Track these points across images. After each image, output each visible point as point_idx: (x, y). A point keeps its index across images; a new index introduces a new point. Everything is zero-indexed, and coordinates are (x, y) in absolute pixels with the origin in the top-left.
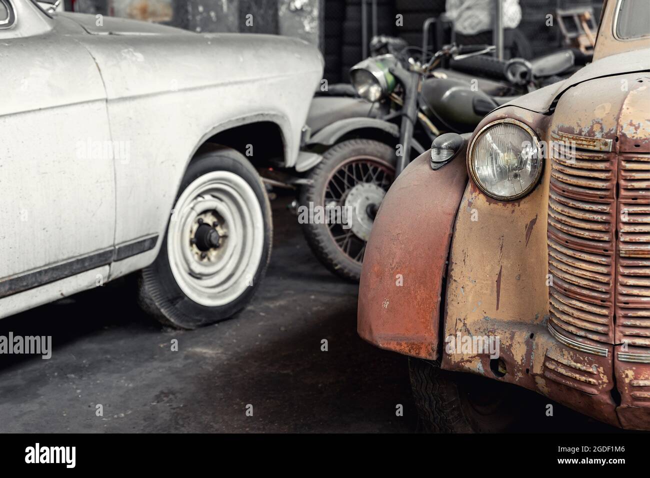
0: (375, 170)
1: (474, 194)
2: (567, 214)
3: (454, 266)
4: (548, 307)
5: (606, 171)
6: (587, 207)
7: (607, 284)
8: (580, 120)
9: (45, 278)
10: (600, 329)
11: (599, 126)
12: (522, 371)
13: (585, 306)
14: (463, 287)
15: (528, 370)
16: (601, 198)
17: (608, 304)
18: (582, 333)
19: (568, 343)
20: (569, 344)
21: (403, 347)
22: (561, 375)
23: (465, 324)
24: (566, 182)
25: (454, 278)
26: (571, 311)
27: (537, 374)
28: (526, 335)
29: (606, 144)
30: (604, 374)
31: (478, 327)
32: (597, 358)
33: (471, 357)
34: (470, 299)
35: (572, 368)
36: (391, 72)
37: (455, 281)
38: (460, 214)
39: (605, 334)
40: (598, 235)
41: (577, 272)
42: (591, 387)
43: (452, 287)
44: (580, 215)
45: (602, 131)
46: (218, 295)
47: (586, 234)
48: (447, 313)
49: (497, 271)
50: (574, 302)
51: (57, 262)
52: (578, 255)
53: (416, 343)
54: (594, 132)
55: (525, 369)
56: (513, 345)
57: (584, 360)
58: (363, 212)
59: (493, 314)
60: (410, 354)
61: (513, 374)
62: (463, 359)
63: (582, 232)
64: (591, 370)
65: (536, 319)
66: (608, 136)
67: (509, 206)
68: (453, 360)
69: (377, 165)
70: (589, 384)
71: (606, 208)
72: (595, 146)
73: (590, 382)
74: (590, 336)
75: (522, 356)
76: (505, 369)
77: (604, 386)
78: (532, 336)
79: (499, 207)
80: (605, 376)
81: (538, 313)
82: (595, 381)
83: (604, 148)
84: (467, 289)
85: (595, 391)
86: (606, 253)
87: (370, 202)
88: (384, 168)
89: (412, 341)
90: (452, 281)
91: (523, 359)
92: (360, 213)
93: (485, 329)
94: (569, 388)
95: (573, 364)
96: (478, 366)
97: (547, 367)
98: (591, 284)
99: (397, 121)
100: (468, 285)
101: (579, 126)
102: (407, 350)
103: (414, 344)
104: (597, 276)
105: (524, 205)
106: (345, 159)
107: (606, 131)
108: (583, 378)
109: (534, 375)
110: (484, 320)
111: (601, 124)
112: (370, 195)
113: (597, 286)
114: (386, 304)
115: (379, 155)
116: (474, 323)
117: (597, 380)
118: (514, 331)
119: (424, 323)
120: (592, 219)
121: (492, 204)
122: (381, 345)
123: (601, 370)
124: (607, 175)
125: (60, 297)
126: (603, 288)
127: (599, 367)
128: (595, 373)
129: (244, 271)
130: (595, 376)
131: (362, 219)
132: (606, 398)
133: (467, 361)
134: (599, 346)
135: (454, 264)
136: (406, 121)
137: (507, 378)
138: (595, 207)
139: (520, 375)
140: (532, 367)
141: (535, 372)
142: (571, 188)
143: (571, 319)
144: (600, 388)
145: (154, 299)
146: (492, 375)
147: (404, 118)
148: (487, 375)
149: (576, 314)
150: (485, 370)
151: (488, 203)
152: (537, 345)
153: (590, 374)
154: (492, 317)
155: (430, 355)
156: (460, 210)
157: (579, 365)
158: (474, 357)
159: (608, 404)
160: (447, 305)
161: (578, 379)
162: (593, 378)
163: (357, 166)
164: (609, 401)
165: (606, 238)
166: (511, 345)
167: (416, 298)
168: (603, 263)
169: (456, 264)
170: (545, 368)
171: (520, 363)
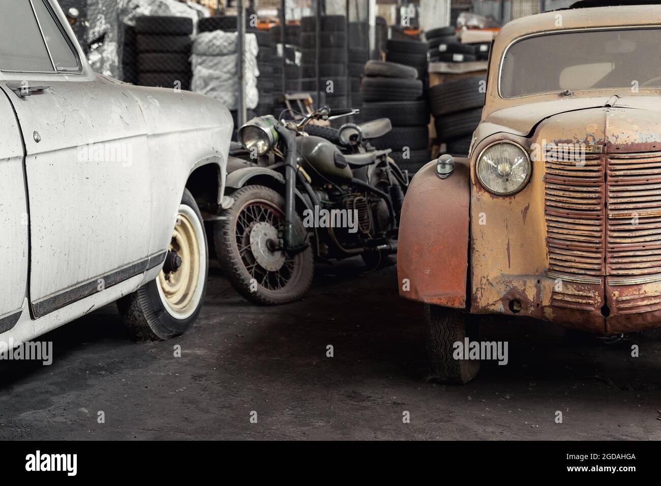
0: (266, 211)
1: (480, 193)
2: (568, 196)
3: (475, 241)
4: (549, 261)
5: (598, 165)
6: (585, 189)
7: (600, 237)
8: (576, 135)
9: (118, 279)
10: (596, 267)
11: (592, 138)
12: (533, 306)
13: (585, 254)
14: (484, 255)
15: (538, 305)
16: (594, 182)
17: (601, 250)
18: (583, 272)
19: (571, 280)
20: (573, 280)
21: (442, 301)
22: (568, 302)
23: (488, 280)
24: (567, 175)
25: (476, 249)
26: (573, 258)
27: (546, 306)
28: (534, 282)
29: (598, 148)
30: (598, 296)
31: (497, 281)
32: (595, 286)
33: (495, 302)
34: (490, 262)
35: (576, 295)
36: (276, 129)
37: (477, 251)
38: (473, 207)
39: (599, 270)
40: (593, 206)
41: (576, 232)
42: (590, 306)
43: (475, 256)
44: (579, 195)
45: (594, 141)
46: (181, 310)
47: (584, 207)
48: (473, 273)
49: (506, 242)
50: (575, 252)
51: (122, 266)
52: (577, 221)
53: (452, 296)
54: (588, 142)
55: (536, 305)
56: (526, 289)
57: (585, 289)
58: (264, 245)
59: (507, 272)
60: (447, 305)
61: (527, 309)
62: (488, 304)
63: (581, 206)
64: (590, 295)
65: (537, 271)
66: (599, 143)
67: (507, 199)
68: (480, 306)
69: (268, 207)
70: (589, 304)
71: (598, 189)
72: (590, 150)
73: (589, 302)
74: (588, 273)
75: (534, 296)
76: (520, 306)
77: (599, 304)
78: (539, 282)
79: (500, 200)
80: (599, 298)
81: (538, 268)
82: (592, 302)
83: (597, 151)
84: (486, 256)
85: (593, 309)
86: (598, 217)
87: (268, 237)
88: (272, 210)
89: (449, 296)
90: (475, 252)
91: (534, 297)
92: (262, 247)
93: (503, 282)
94: (572, 310)
95: (576, 293)
96: (500, 307)
97: (555, 299)
98: (588, 239)
99: (282, 170)
100: (487, 253)
101: (575, 138)
102: (445, 303)
103: (450, 298)
104: (593, 233)
105: (518, 197)
106: (247, 201)
107: (597, 140)
108: (584, 301)
109: (543, 308)
110: (501, 276)
111: (593, 136)
112: (267, 232)
113: (593, 239)
114: (428, 272)
115: (270, 198)
116: (495, 278)
117: (594, 301)
118: (525, 280)
119: (457, 282)
120: (589, 197)
121: (494, 199)
122: (426, 301)
123: (597, 293)
124: (598, 168)
125: (121, 296)
126: (597, 240)
127: (595, 292)
128: (593, 296)
129: (194, 291)
130: (592, 298)
131: (263, 252)
132: (599, 312)
133: (492, 305)
134: (595, 278)
135: (475, 240)
136: (290, 170)
137: (522, 313)
138: (590, 189)
139: (532, 309)
140: (542, 302)
141: (544, 304)
142: (571, 179)
143: (573, 264)
144: (596, 306)
145: (143, 311)
146: (510, 312)
147: (288, 168)
148: (507, 313)
149: (578, 259)
150: (506, 310)
151: (491, 198)
152: (545, 287)
153: (589, 297)
154: (507, 273)
155: (461, 304)
156: (472, 204)
157: (581, 293)
158: (498, 301)
159: (600, 316)
160: (473, 268)
161: (580, 302)
162: (591, 300)
163: (253, 207)
164: (601, 315)
165: (598, 208)
166: (525, 289)
167: (451, 265)
168: (597, 224)
169: (476, 239)
170: (553, 300)
171: (532, 300)
